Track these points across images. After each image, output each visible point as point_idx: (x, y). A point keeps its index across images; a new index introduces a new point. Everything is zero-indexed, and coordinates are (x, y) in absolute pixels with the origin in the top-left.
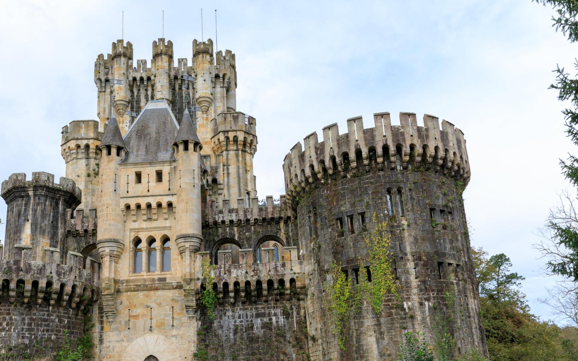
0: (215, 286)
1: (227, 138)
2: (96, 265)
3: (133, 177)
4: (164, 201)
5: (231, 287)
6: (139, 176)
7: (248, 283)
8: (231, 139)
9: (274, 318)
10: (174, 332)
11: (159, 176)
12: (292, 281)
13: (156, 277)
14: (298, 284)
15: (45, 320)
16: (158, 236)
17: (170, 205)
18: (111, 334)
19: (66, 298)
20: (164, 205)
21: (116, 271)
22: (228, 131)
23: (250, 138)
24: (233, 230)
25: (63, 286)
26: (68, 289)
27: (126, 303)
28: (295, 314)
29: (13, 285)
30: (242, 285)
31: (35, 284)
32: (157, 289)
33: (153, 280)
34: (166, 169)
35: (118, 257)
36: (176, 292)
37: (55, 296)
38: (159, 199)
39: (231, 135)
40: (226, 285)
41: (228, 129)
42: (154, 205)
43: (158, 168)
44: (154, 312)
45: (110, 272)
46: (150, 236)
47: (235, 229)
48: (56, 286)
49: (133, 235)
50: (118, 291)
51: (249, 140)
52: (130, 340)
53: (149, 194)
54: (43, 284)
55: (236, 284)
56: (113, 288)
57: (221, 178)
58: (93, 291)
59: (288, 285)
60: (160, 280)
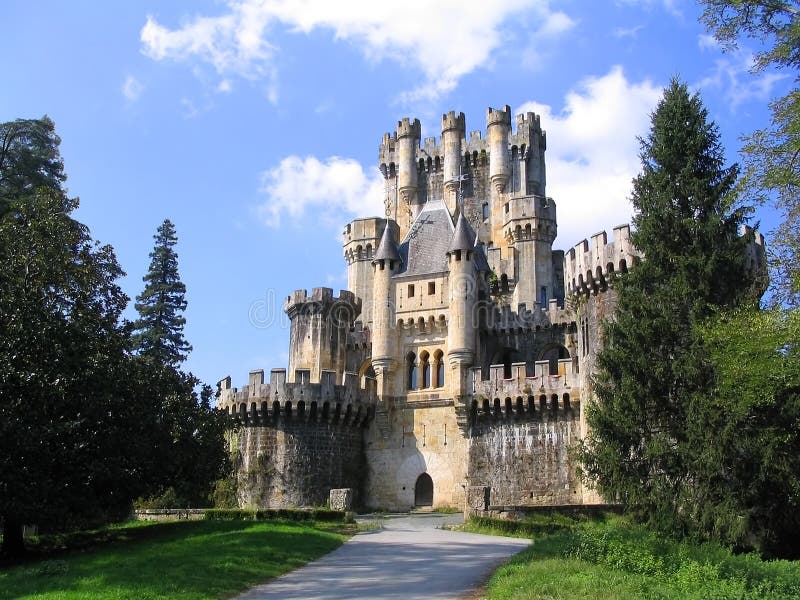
0: (486, 402)
1: (519, 227)
2: (372, 382)
3: (406, 291)
4: (437, 315)
5: (503, 403)
6: (412, 289)
7: (520, 400)
8: (523, 227)
9: (547, 436)
10: (447, 449)
11: (432, 288)
12: (566, 396)
13: (429, 394)
14: (572, 399)
15: (323, 438)
16: (432, 350)
17: (442, 317)
18: (386, 451)
19: (342, 416)
20: (437, 318)
21: (391, 388)
22: (519, 220)
23: (545, 225)
24: (514, 338)
25: (339, 406)
26: (344, 408)
27: (400, 419)
28: (569, 431)
29: (294, 407)
30: (514, 401)
31: (314, 404)
32: (430, 407)
33: (427, 396)
34: (438, 282)
35: (393, 373)
36: (450, 408)
37: (332, 416)
38: (431, 313)
39: (523, 224)
40: (497, 401)
41: (521, 216)
42: (426, 320)
43: (431, 280)
44: (428, 430)
45: (384, 389)
46: (425, 351)
47: (516, 337)
48: (333, 405)
49: (407, 351)
50: (393, 409)
51: (544, 227)
52: (404, 457)
53: (421, 308)
54: (320, 405)
55: (508, 400)
56: (387, 405)
57: (513, 274)
58: (368, 409)
59: (561, 400)
60: (433, 396)
